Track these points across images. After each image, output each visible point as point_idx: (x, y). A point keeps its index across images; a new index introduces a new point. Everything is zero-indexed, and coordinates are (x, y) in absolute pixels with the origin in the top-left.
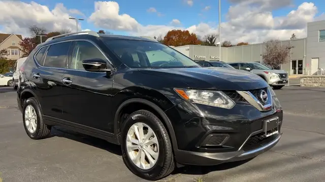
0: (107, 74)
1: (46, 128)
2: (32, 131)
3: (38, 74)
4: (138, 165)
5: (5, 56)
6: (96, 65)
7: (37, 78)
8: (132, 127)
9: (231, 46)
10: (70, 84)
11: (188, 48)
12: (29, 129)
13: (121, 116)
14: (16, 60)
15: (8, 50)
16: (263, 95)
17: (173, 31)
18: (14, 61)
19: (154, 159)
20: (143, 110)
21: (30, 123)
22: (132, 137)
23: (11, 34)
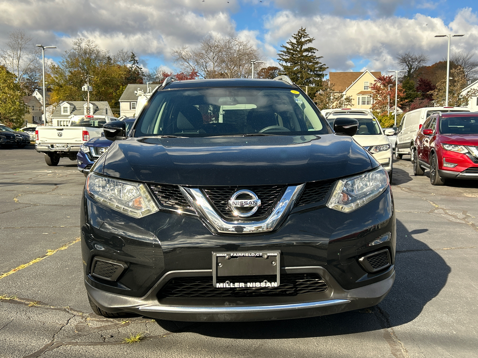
15: (356, 97)
23: (363, 72)
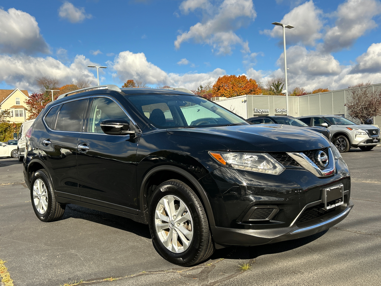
0: (130, 137)
1: (59, 206)
2: (42, 212)
3: (48, 140)
4: (169, 248)
5: (8, 119)
6: (117, 126)
7: (47, 144)
8: (161, 201)
9: (304, 94)
10: (87, 151)
11: (245, 98)
12: (38, 210)
13: (148, 189)
14: (22, 124)
15: (11, 111)
16: (321, 156)
17: (224, 77)
18: (18, 124)
19: (188, 240)
20: (173, 180)
21: (39, 202)
22: (162, 213)
23: (14, 90)
